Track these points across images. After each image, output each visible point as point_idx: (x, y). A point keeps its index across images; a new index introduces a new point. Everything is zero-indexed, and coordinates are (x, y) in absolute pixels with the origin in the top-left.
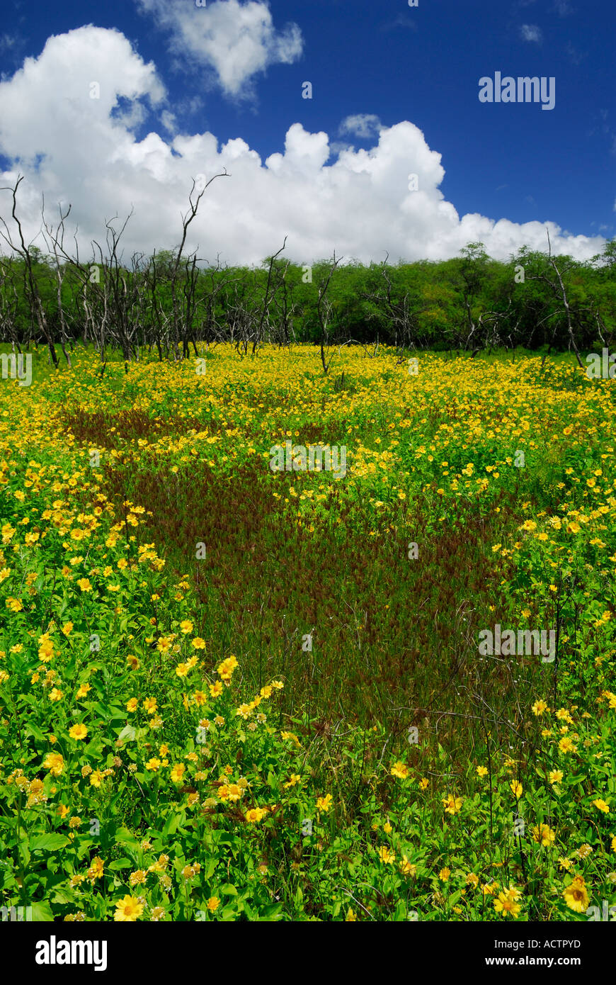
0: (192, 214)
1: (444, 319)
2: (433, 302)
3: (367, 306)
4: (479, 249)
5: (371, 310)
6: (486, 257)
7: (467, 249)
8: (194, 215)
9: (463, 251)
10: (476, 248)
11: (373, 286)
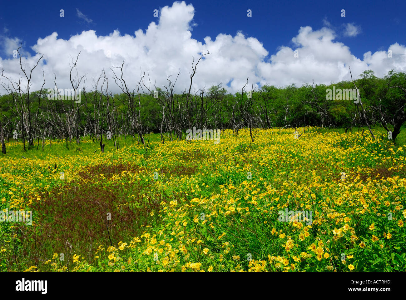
0: (193, 72)
1: (345, 111)
2: (340, 104)
3: (307, 107)
4: (370, 74)
5: (308, 109)
6: (374, 77)
7: (364, 74)
8: (194, 73)
9: (361, 75)
10: (368, 73)
11: (309, 96)
